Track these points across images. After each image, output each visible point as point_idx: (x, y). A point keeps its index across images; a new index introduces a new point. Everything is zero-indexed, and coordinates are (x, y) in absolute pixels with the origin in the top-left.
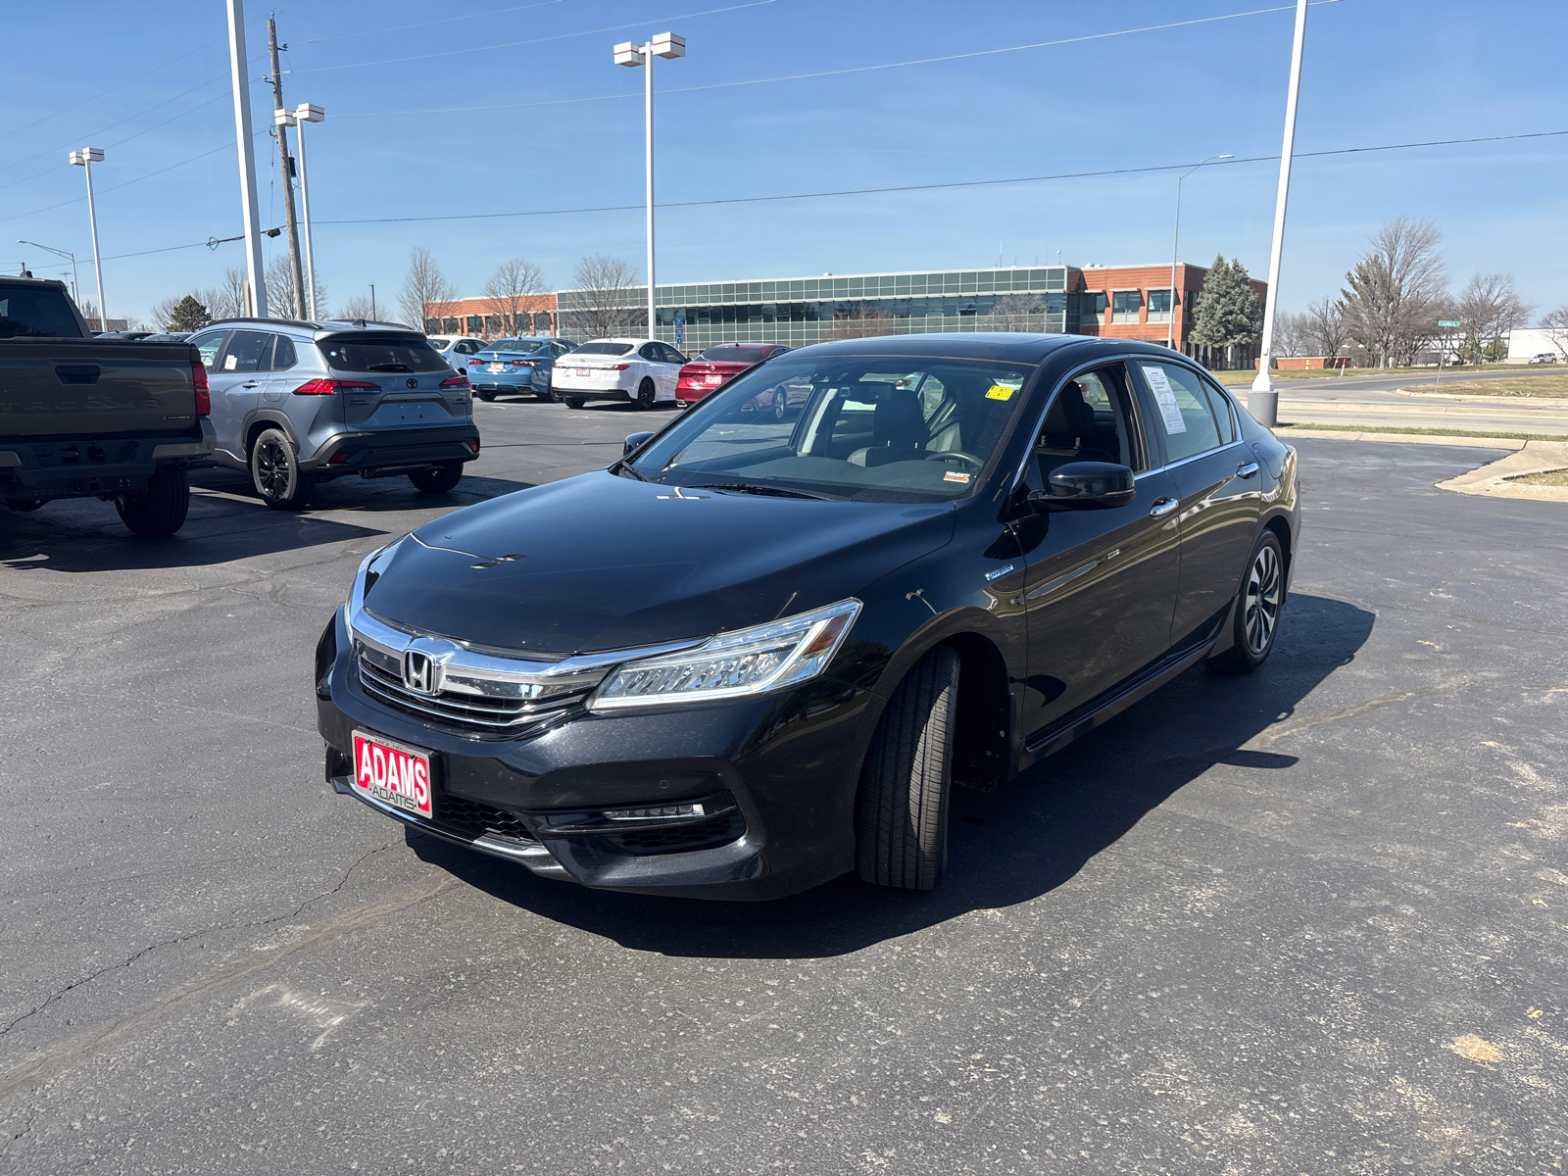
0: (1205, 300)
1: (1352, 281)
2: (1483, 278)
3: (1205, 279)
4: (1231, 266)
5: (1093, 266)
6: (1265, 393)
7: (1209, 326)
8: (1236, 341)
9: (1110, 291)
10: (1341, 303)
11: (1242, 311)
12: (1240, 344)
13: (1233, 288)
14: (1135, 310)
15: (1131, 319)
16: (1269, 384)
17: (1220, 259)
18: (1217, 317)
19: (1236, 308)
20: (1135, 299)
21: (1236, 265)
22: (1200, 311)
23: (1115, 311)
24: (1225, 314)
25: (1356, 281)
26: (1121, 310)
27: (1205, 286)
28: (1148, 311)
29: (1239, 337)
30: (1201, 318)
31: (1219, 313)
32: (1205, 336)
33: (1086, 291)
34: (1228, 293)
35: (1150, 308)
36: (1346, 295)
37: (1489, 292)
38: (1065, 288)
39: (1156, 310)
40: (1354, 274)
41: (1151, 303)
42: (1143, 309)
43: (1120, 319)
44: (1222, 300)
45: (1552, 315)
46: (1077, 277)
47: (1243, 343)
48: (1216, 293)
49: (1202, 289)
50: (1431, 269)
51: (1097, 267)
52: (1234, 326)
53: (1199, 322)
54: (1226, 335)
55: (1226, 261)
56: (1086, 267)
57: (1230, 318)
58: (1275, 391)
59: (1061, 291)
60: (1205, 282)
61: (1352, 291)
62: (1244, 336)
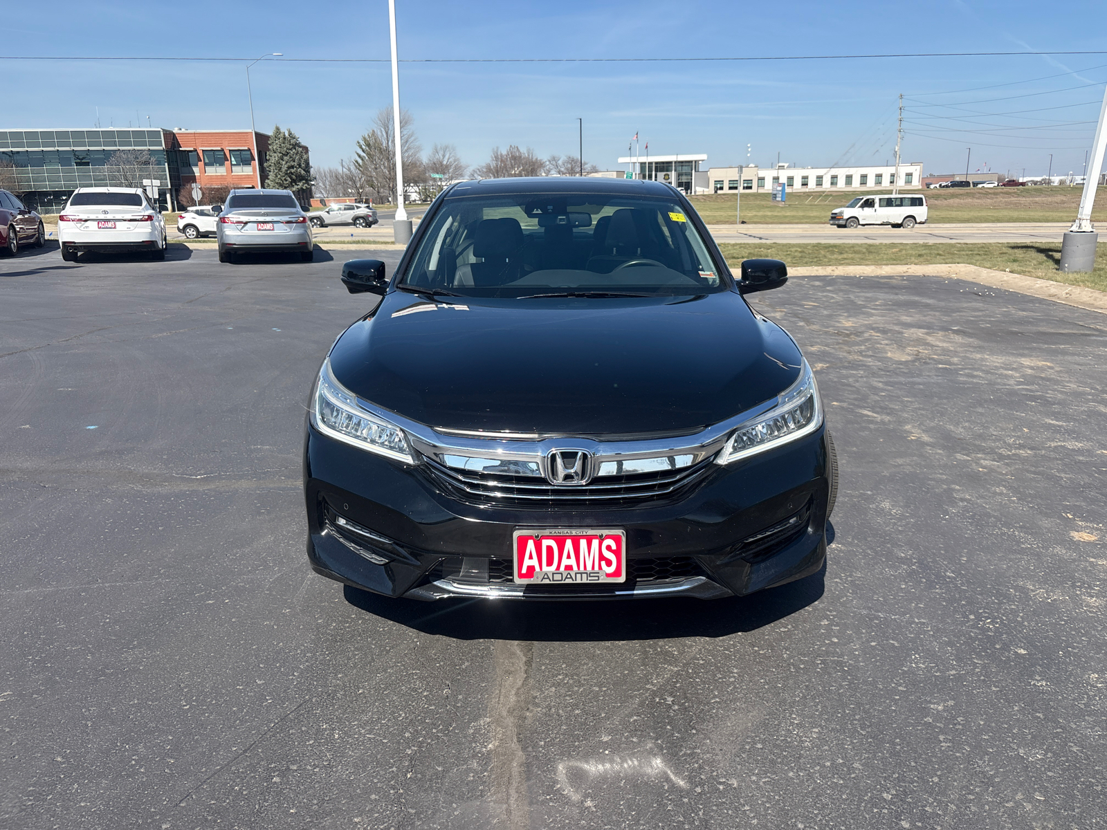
0: (273, 158)
1: (361, 147)
2: (439, 147)
3: (269, 142)
4: (287, 135)
5: (181, 129)
6: (404, 221)
7: (279, 176)
8: (299, 187)
9: (200, 149)
10: (357, 162)
11: (300, 165)
12: (302, 188)
13: (291, 149)
14: (222, 164)
15: (220, 171)
16: (406, 215)
17: (278, 129)
18: (283, 170)
19: (296, 163)
20: (220, 155)
21: (290, 134)
22: (270, 165)
23: (206, 164)
24: (289, 168)
25: (364, 147)
26: (210, 164)
27: (270, 147)
28: (232, 165)
29: (301, 184)
30: (272, 171)
31: (284, 168)
32: (277, 183)
33: (181, 149)
34: (288, 153)
35: (233, 163)
36: (359, 156)
37: (444, 156)
38: (164, 146)
39: (238, 164)
40: (362, 143)
41: (233, 159)
42: (227, 163)
43: (211, 171)
44: (285, 158)
45: (474, 171)
46: (172, 138)
47: (304, 188)
48: (280, 153)
49: (269, 150)
50: (411, 140)
51: (183, 130)
52: (296, 176)
53: (270, 173)
54: (291, 182)
55: (282, 130)
56: (176, 131)
57: (293, 171)
58: (410, 220)
59: (160, 148)
60: (270, 145)
61: (362, 154)
62: (304, 183)
